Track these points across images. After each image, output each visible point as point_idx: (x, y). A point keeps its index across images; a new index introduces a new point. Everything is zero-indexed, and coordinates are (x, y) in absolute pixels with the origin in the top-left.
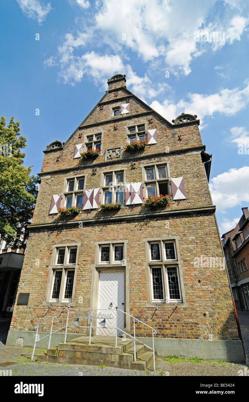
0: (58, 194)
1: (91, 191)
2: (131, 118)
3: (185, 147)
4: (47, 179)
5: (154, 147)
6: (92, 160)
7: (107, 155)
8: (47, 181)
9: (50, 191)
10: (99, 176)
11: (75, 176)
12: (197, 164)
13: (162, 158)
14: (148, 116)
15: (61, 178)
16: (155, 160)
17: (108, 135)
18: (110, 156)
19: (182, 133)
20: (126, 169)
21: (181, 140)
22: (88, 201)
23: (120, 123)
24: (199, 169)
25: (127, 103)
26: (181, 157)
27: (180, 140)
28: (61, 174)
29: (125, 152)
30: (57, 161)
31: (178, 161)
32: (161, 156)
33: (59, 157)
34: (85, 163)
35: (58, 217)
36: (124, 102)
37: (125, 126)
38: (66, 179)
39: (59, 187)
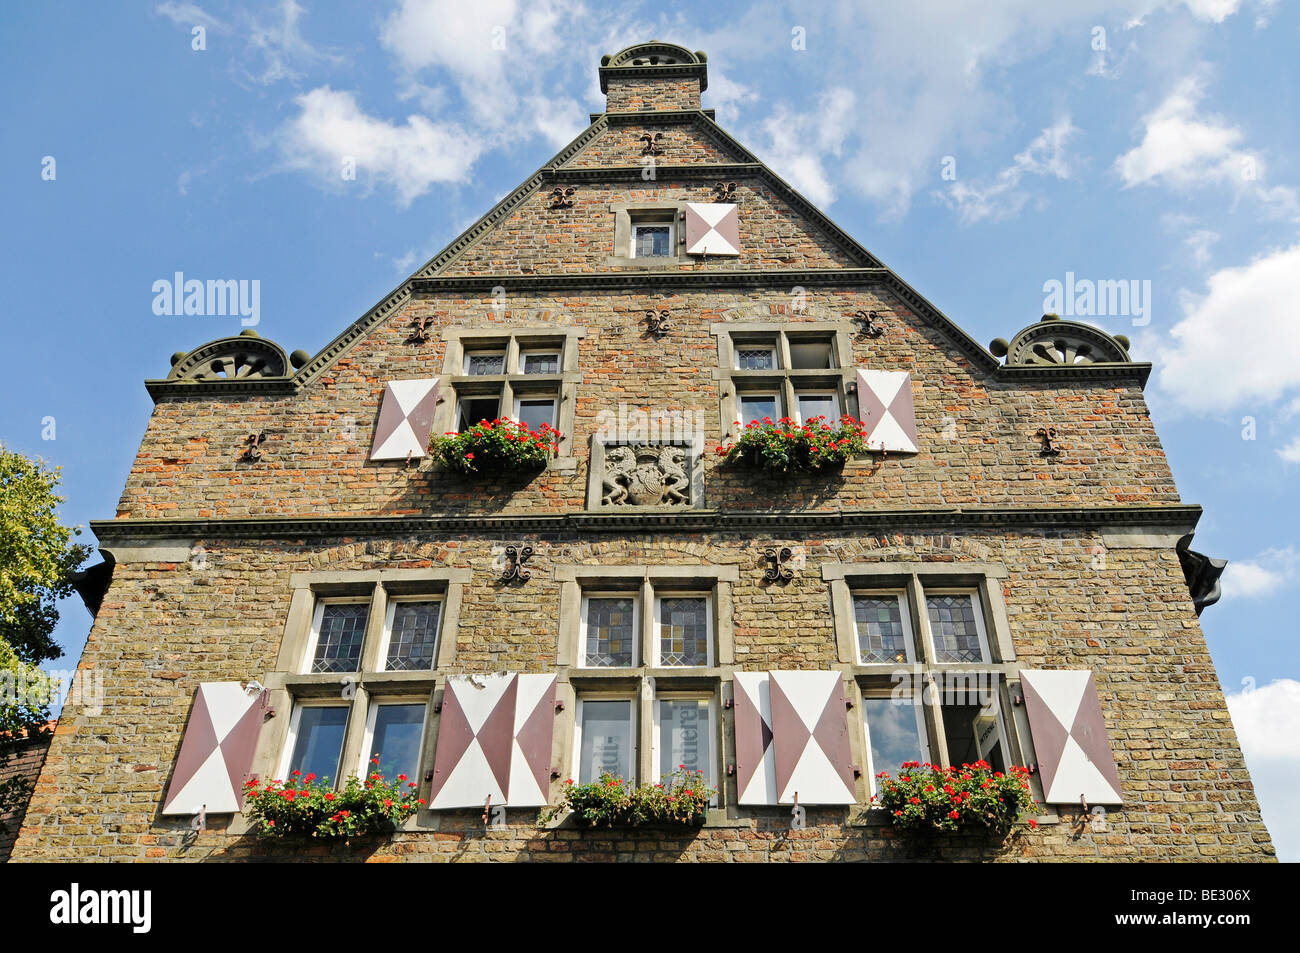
0: (244, 682)
1: (496, 685)
2: (752, 288)
3: (1084, 501)
4: (167, 568)
5: (900, 470)
6: (497, 489)
7: (603, 474)
8: (164, 584)
9: (176, 651)
10: (550, 595)
11: (377, 576)
12: (1163, 606)
13: (954, 543)
14: (849, 295)
15: (271, 574)
16: (909, 544)
17: (609, 357)
18: (623, 481)
19: (1059, 417)
20: (732, 573)
21: (1055, 453)
22: (474, 754)
23: (680, 300)
24: (1175, 636)
25: (719, 201)
26: (1067, 549)
27: (1048, 453)
28: (274, 548)
29: (720, 469)
30: (247, 458)
31: (1051, 572)
32: (949, 527)
33: (262, 438)
34: (454, 497)
35: (230, 841)
36: (699, 190)
37: (714, 326)
38: (301, 585)
39: (253, 631)
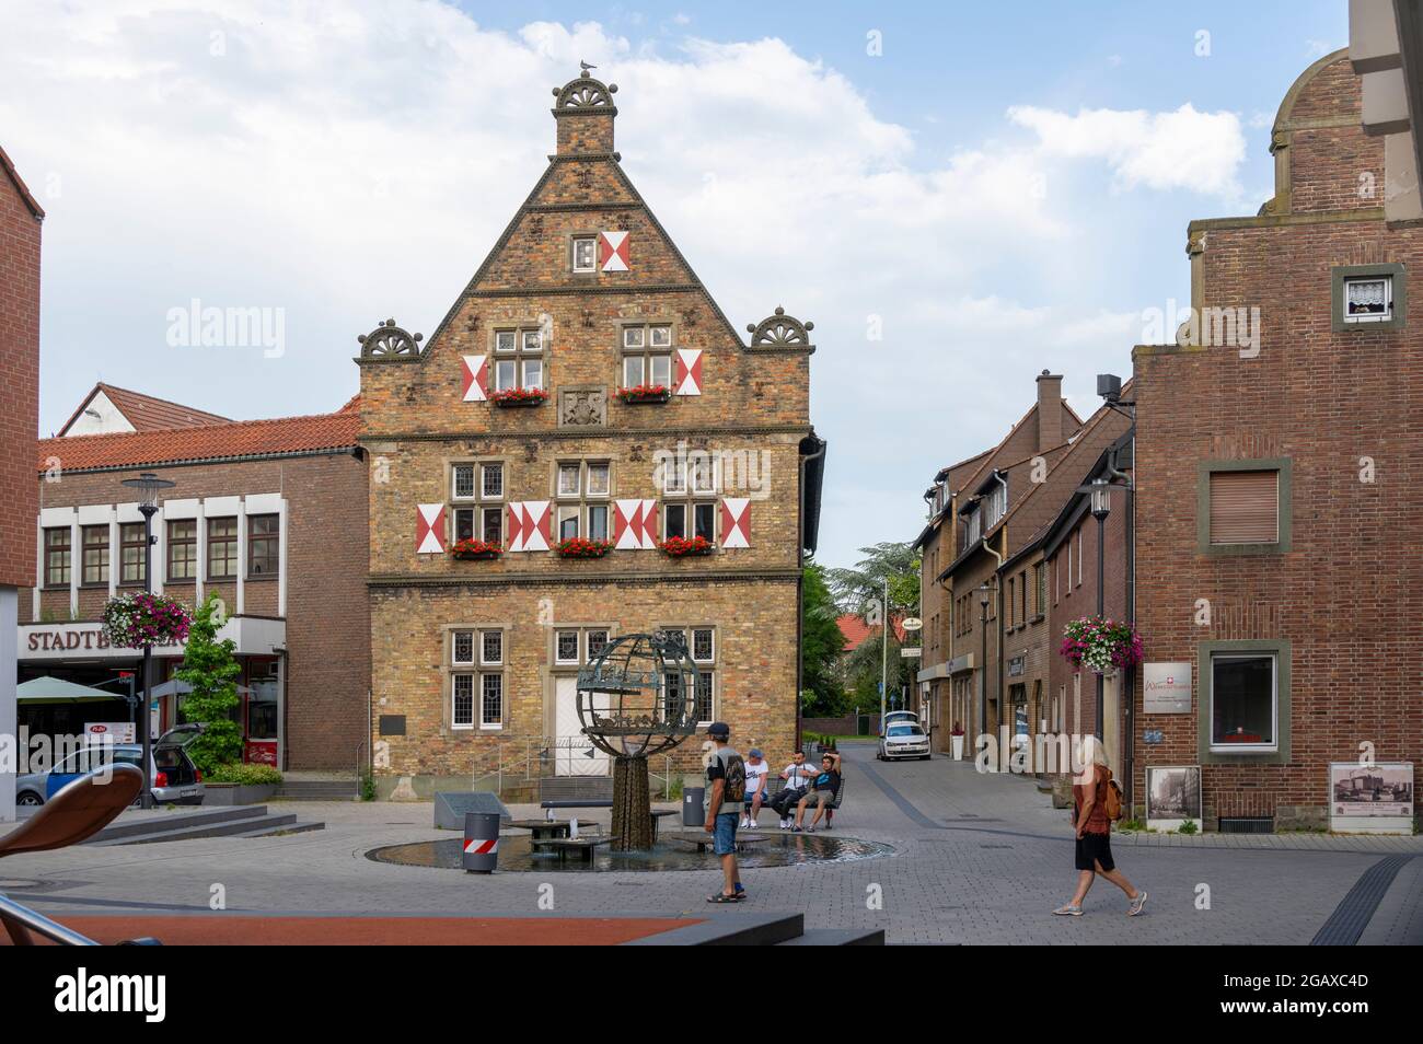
0: (434, 503)
2: (634, 294)
4: (391, 454)
5: (692, 404)
7: (564, 407)
9: (406, 491)
10: (544, 466)
11: (475, 458)
14: (682, 298)
16: (690, 442)
17: (564, 341)
18: (572, 411)
19: (768, 374)
20: (617, 456)
21: (761, 395)
23: (598, 302)
25: (619, 229)
27: (759, 395)
28: (431, 445)
29: (615, 405)
30: (410, 399)
33: (413, 389)
34: (501, 420)
36: (610, 220)
38: (445, 461)
39: (432, 483)
